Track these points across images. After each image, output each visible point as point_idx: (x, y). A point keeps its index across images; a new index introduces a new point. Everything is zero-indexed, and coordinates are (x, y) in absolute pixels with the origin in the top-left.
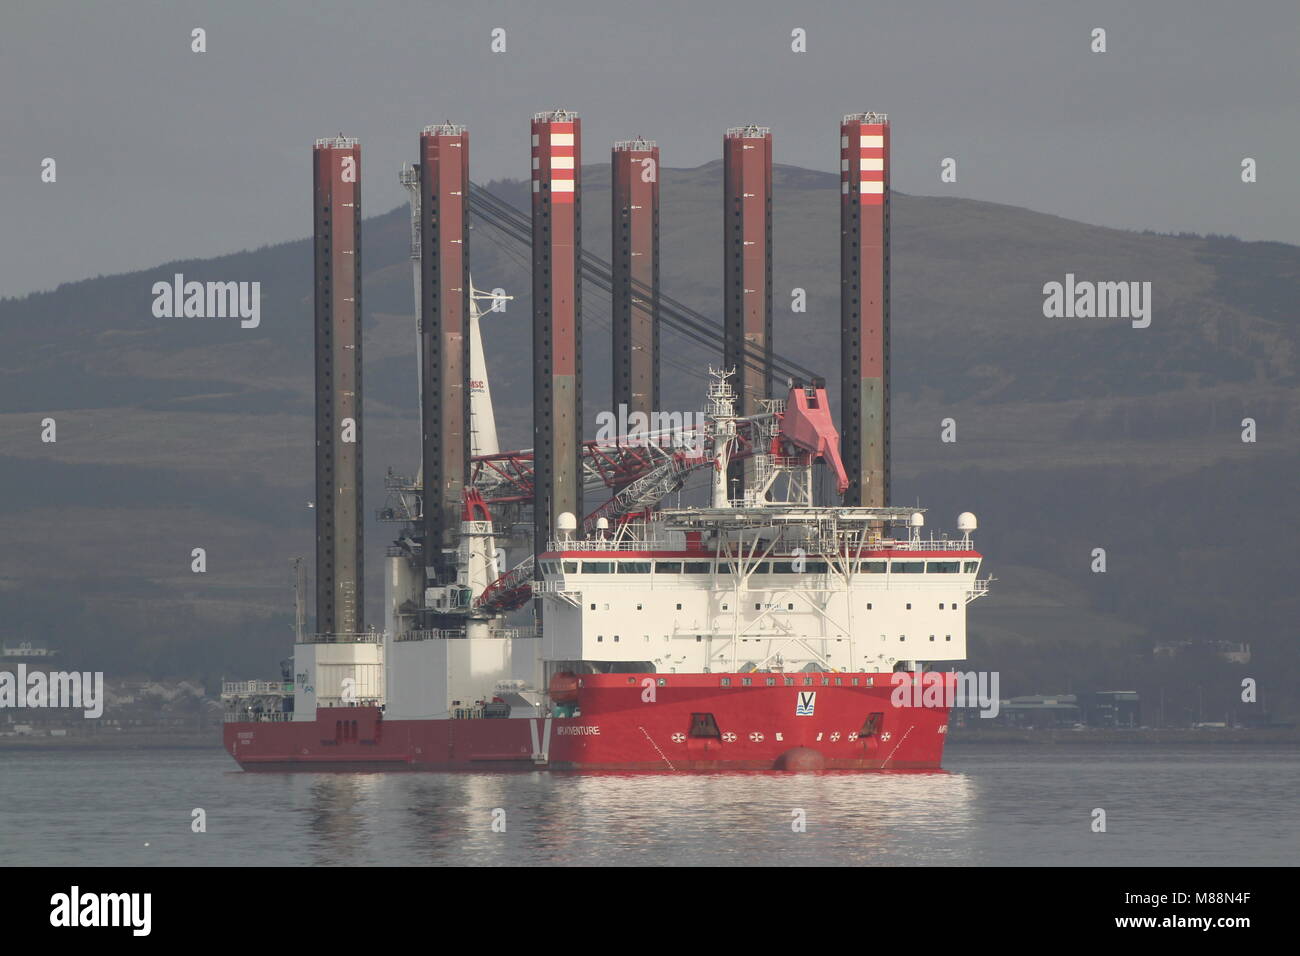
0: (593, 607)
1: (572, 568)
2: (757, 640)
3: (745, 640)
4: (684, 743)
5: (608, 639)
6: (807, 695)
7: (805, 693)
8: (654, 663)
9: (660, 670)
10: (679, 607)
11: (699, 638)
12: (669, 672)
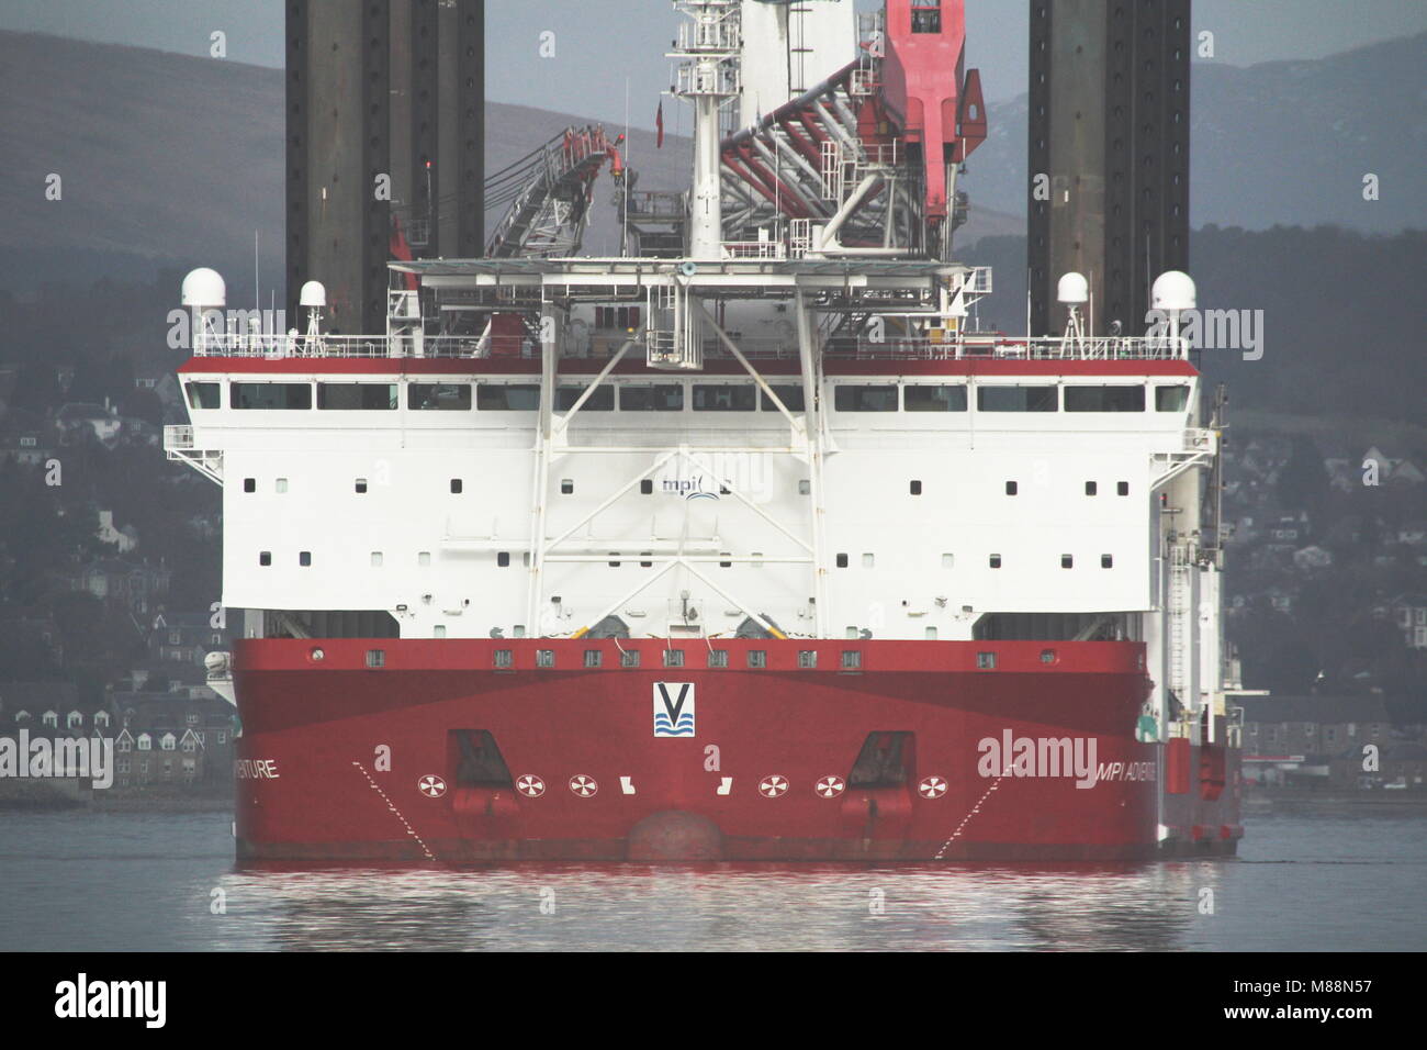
0: (250, 485)
1: (209, 397)
2: (645, 564)
3: (616, 564)
4: (446, 797)
5: (285, 559)
6: (674, 689)
7: (668, 686)
8: (396, 616)
9: (408, 631)
10: (457, 486)
11: (504, 559)
12: (429, 634)
